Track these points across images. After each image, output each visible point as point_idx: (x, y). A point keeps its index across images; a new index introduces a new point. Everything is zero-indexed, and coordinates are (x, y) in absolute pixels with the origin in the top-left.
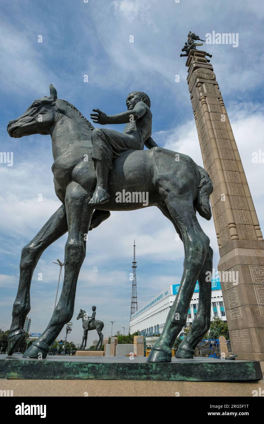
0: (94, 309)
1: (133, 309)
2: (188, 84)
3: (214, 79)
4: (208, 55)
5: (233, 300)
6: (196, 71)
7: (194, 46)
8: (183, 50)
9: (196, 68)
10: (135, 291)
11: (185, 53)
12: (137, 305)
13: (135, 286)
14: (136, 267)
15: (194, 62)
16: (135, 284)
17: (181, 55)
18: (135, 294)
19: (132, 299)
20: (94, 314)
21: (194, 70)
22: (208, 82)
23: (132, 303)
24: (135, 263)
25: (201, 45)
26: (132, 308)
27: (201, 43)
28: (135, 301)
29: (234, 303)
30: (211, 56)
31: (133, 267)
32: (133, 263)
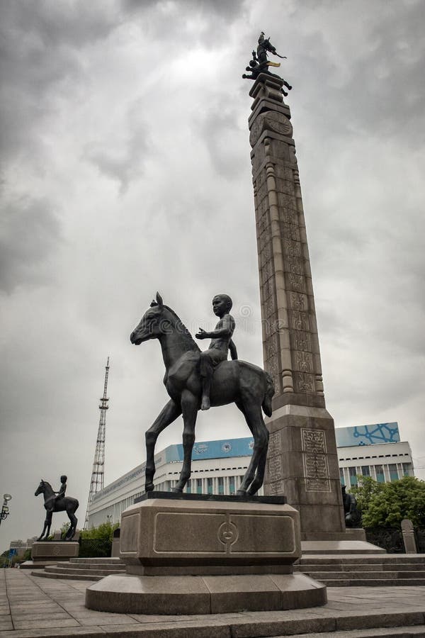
0: (64, 479)
1: (95, 484)
2: (250, 129)
3: (290, 135)
4: (286, 84)
6: (264, 114)
7: (265, 64)
8: (248, 69)
9: (264, 109)
10: (101, 453)
12: (102, 478)
13: (102, 444)
14: (107, 408)
15: (263, 98)
16: (102, 440)
17: (244, 76)
18: (101, 457)
19: (95, 467)
20: (63, 489)
21: (260, 113)
22: (281, 139)
23: (94, 473)
24: (104, 400)
25: (278, 65)
26: (93, 482)
27: (277, 63)
28: (100, 470)
30: (290, 88)
31: (100, 408)
32: (102, 400)
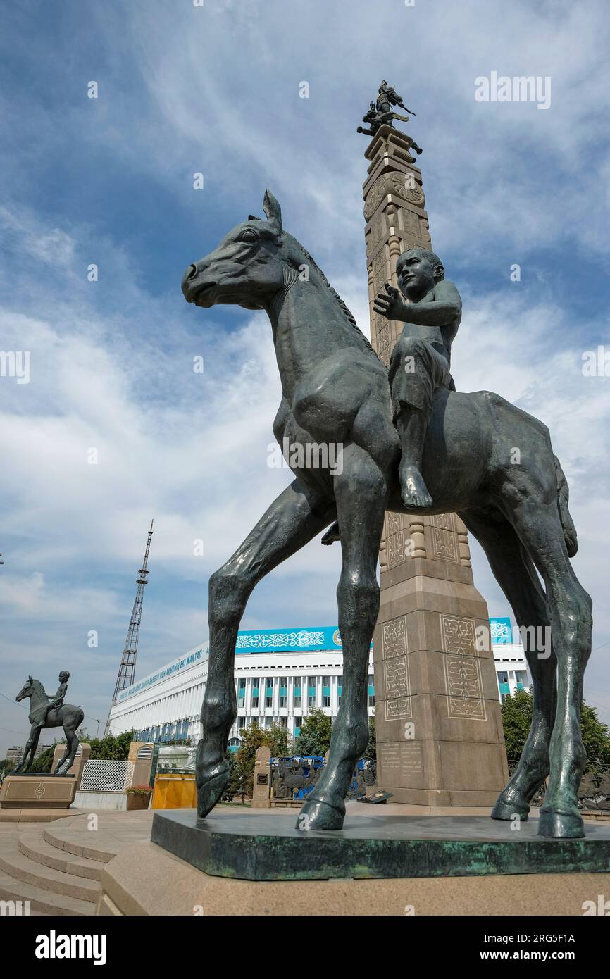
0: (64, 678)
1: (123, 678)
2: (365, 198)
3: (422, 206)
4: (415, 147)
5: (397, 681)
6: (388, 175)
7: (389, 118)
8: (365, 120)
9: (388, 169)
10: (134, 638)
11: (367, 126)
12: (133, 671)
13: (136, 627)
14: (146, 583)
15: (386, 154)
16: (137, 622)
17: (360, 130)
18: (133, 644)
19: (124, 656)
20: (63, 691)
21: (381, 174)
22: (410, 208)
23: (124, 664)
24: (144, 572)
25: (405, 120)
26: (120, 676)
27: (406, 116)
28: (131, 661)
29: (398, 687)
30: (419, 151)
31: (138, 582)
32: (141, 572)
